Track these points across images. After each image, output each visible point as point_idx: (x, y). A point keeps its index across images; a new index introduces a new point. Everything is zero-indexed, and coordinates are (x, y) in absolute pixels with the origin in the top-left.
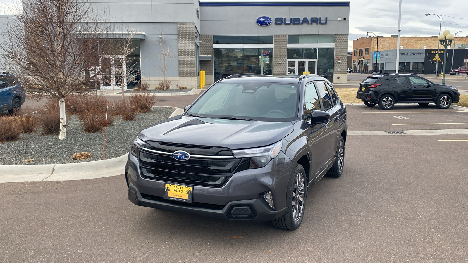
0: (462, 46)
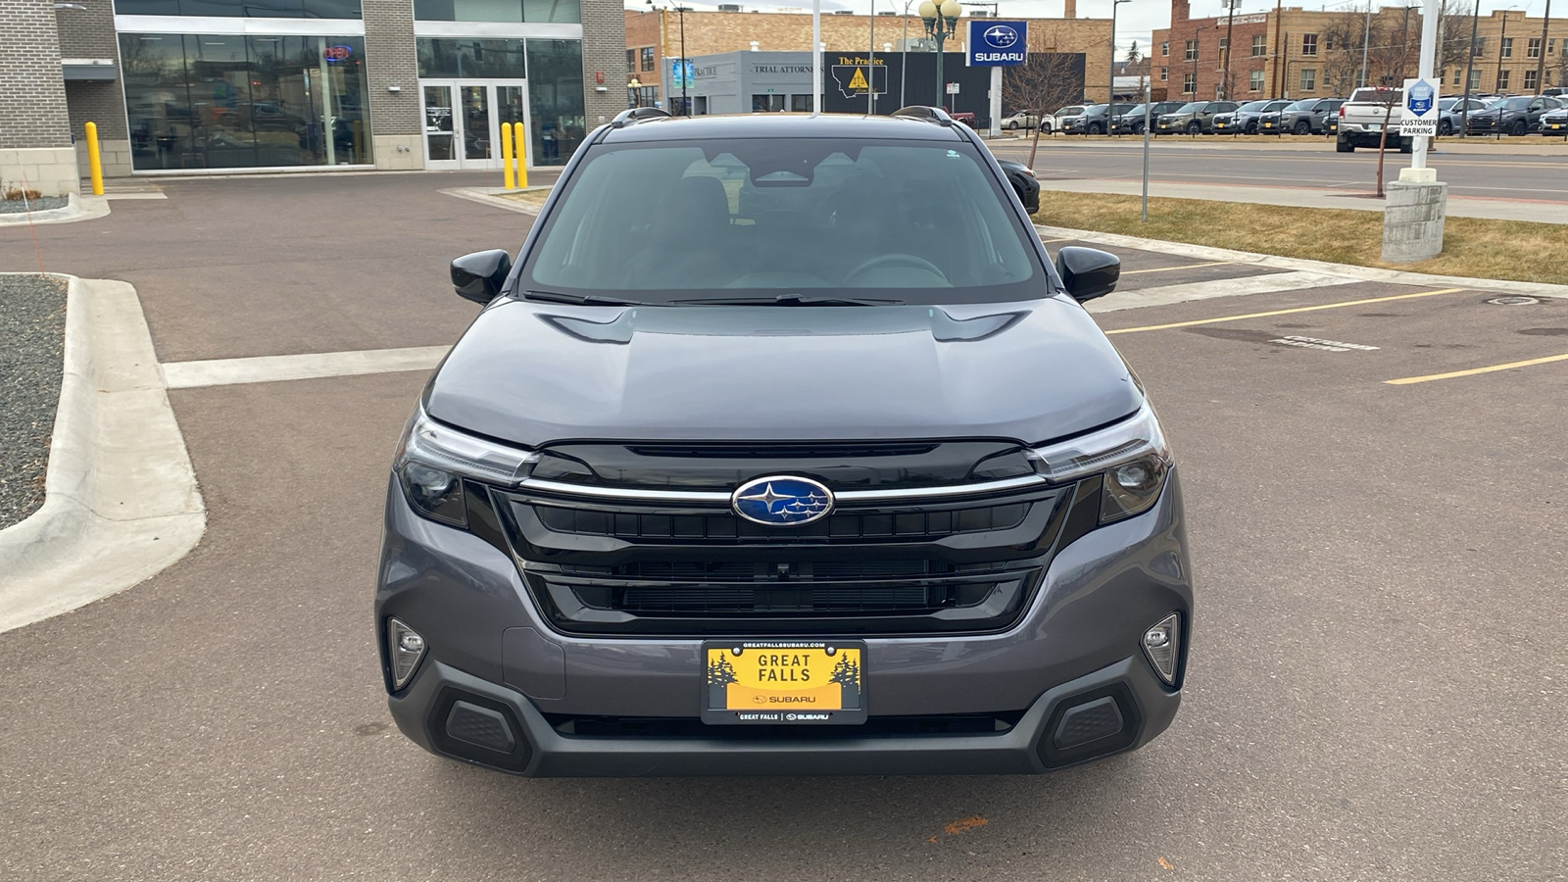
0: (922, 45)
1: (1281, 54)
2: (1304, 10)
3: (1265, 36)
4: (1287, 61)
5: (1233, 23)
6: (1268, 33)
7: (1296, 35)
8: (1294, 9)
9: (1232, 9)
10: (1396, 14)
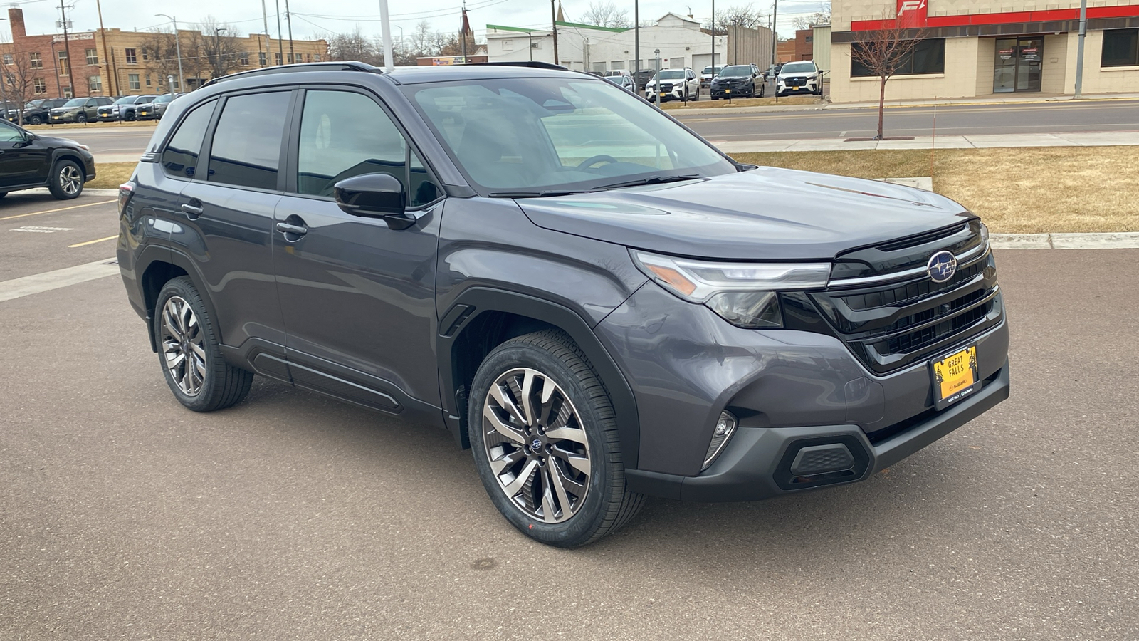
1: (111, 63)
2: (121, 30)
3: (95, 50)
4: (117, 69)
5: (69, 39)
6: (97, 47)
7: (120, 50)
8: (114, 29)
9: (65, 28)
10: (188, 35)
